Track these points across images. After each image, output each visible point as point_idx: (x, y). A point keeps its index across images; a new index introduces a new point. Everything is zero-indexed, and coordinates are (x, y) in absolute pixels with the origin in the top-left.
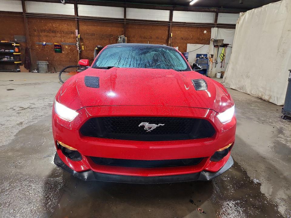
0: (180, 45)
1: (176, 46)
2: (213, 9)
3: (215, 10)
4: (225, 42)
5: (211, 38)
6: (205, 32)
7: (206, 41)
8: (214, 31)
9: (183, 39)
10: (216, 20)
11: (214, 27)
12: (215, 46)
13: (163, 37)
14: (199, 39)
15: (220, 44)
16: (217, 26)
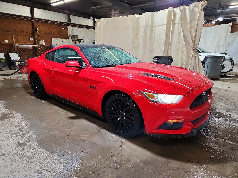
0: (45, 39)
1: (42, 39)
2: (66, 12)
3: (68, 12)
4: (79, 38)
5: (69, 34)
6: (64, 29)
7: (65, 36)
8: (70, 28)
9: (47, 34)
10: (70, 20)
11: (69, 25)
12: (73, 40)
13: (28, 31)
14: (60, 34)
15: (76, 39)
16: (72, 25)
